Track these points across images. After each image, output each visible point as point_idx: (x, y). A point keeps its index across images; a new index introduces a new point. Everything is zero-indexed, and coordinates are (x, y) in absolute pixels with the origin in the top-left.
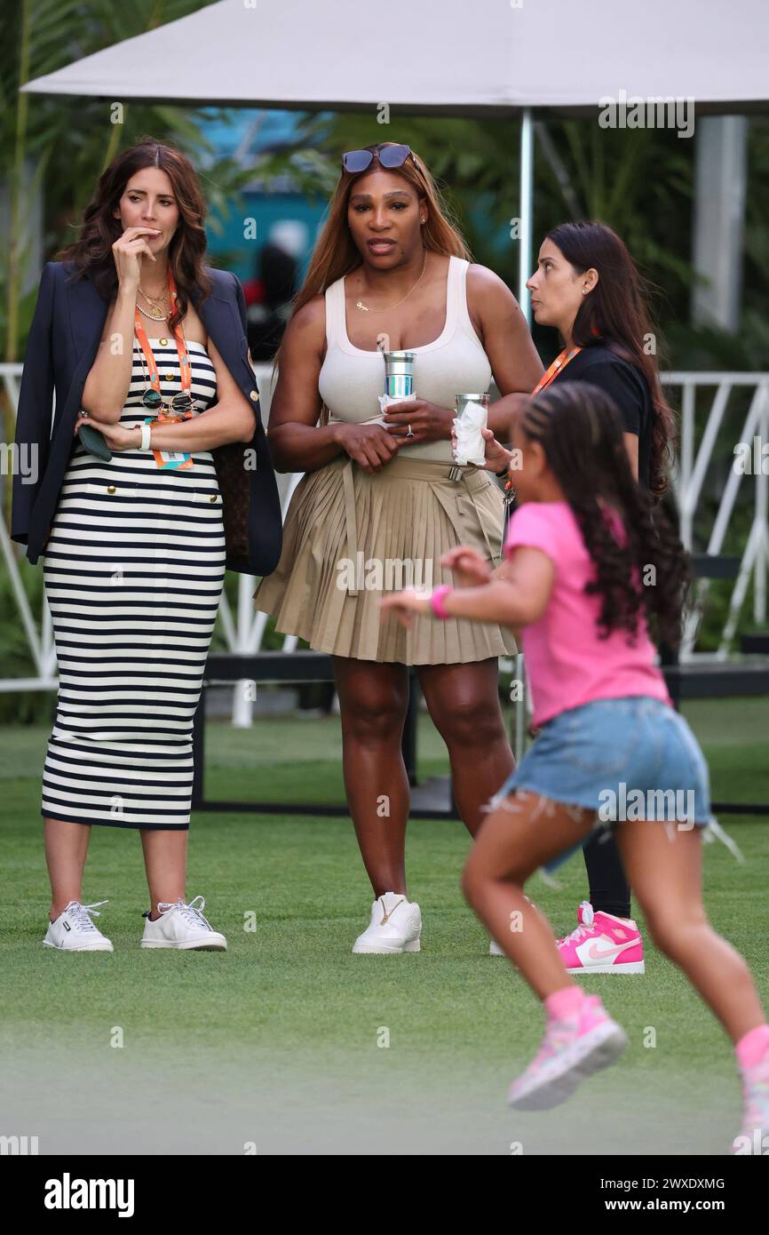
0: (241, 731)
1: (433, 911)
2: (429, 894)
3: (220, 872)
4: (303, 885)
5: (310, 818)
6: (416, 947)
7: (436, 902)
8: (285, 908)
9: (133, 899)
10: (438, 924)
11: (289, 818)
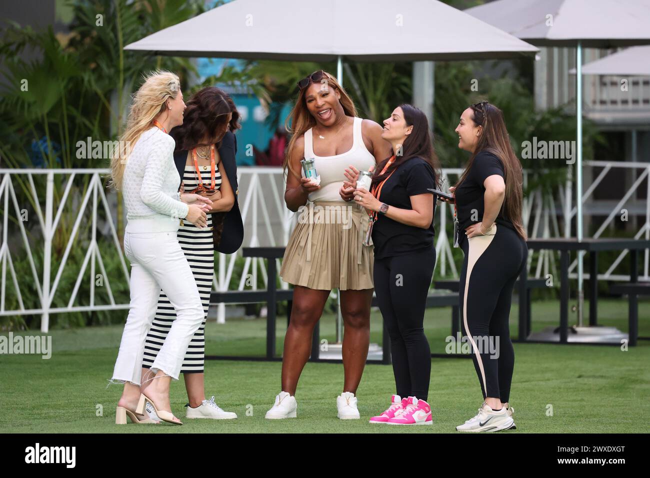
0: (221, 325)
1: (302, 401)
2: (301, 394)
3: (211, 386)
4: (247, 391)
5: (250, 362)
6: (294, 415)
7: (304, 397)
8: (239, 401)
9: (174, 398)
10: (305, 407)
11: (241, 362)
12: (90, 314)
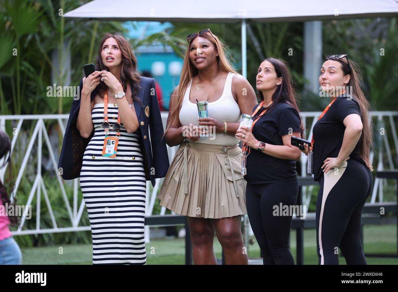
12: (37, 236)
